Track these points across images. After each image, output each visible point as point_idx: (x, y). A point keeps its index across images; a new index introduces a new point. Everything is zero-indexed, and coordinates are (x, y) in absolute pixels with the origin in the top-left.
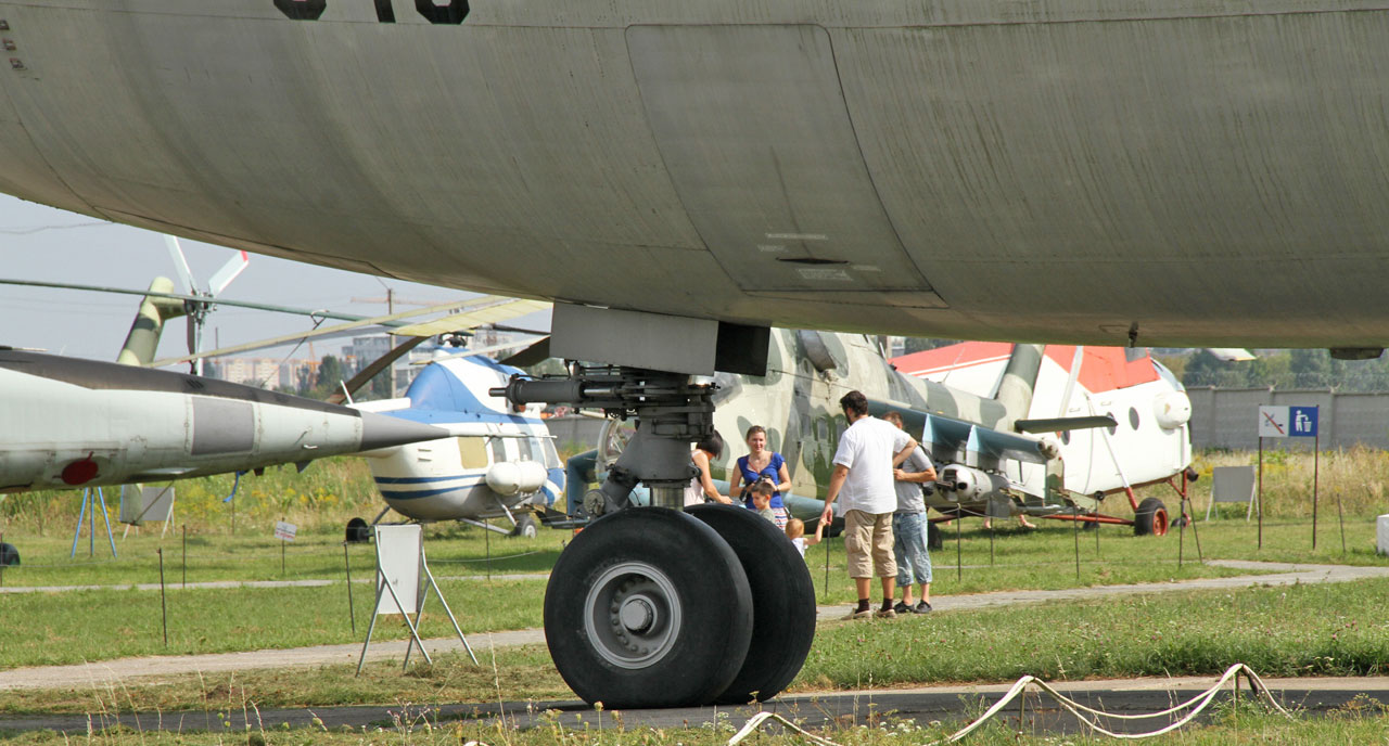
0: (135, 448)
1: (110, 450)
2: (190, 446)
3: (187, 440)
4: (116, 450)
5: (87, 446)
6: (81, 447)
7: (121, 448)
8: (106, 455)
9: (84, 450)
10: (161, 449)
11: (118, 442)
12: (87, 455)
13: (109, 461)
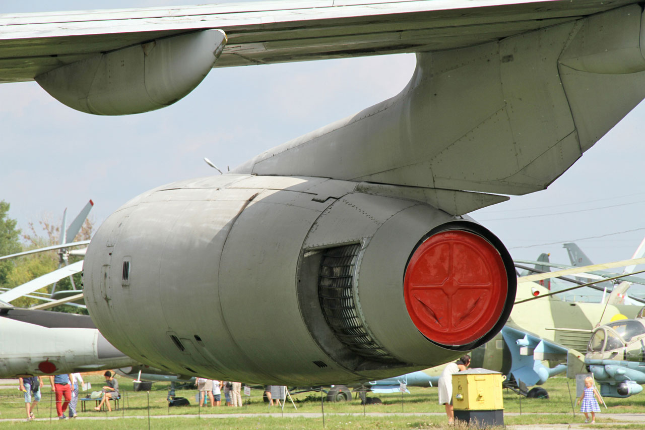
0: (68, 355)
1: (56, 357)
2: (96, 354)
3: (94, 352)
4: (59, 357)
5: (45, 355)
6: (42, 355)
7: (61, 356)
8: (55, 359)
9: (44, 357)
10: (82, 356)
11: (59, 353)
12: (46, 360)
13: (58, 362)
